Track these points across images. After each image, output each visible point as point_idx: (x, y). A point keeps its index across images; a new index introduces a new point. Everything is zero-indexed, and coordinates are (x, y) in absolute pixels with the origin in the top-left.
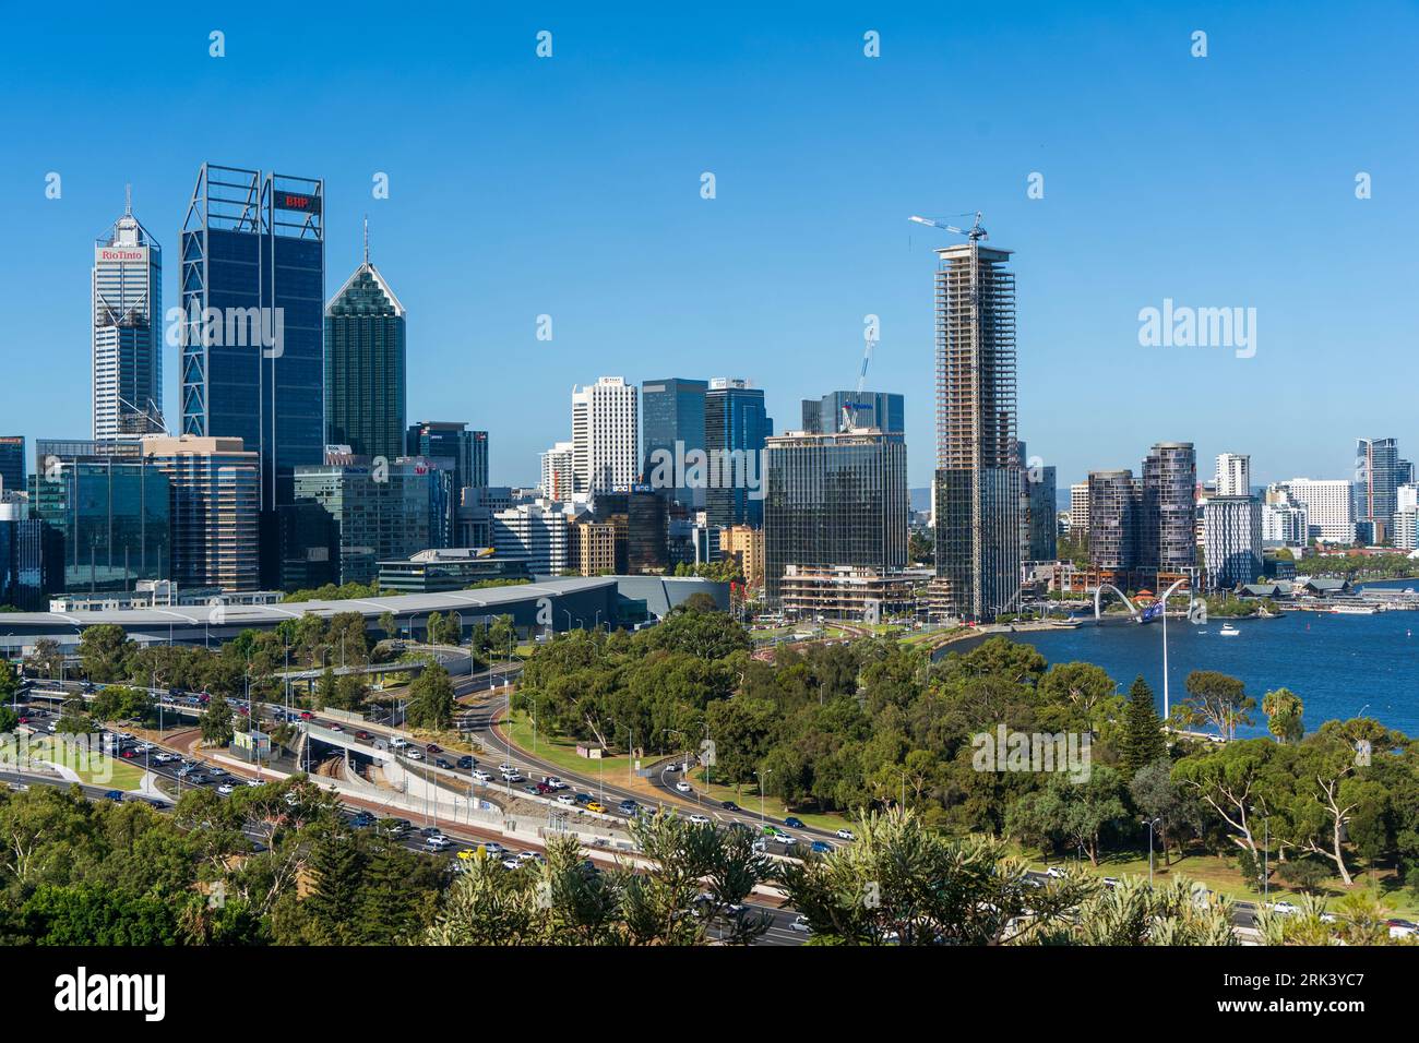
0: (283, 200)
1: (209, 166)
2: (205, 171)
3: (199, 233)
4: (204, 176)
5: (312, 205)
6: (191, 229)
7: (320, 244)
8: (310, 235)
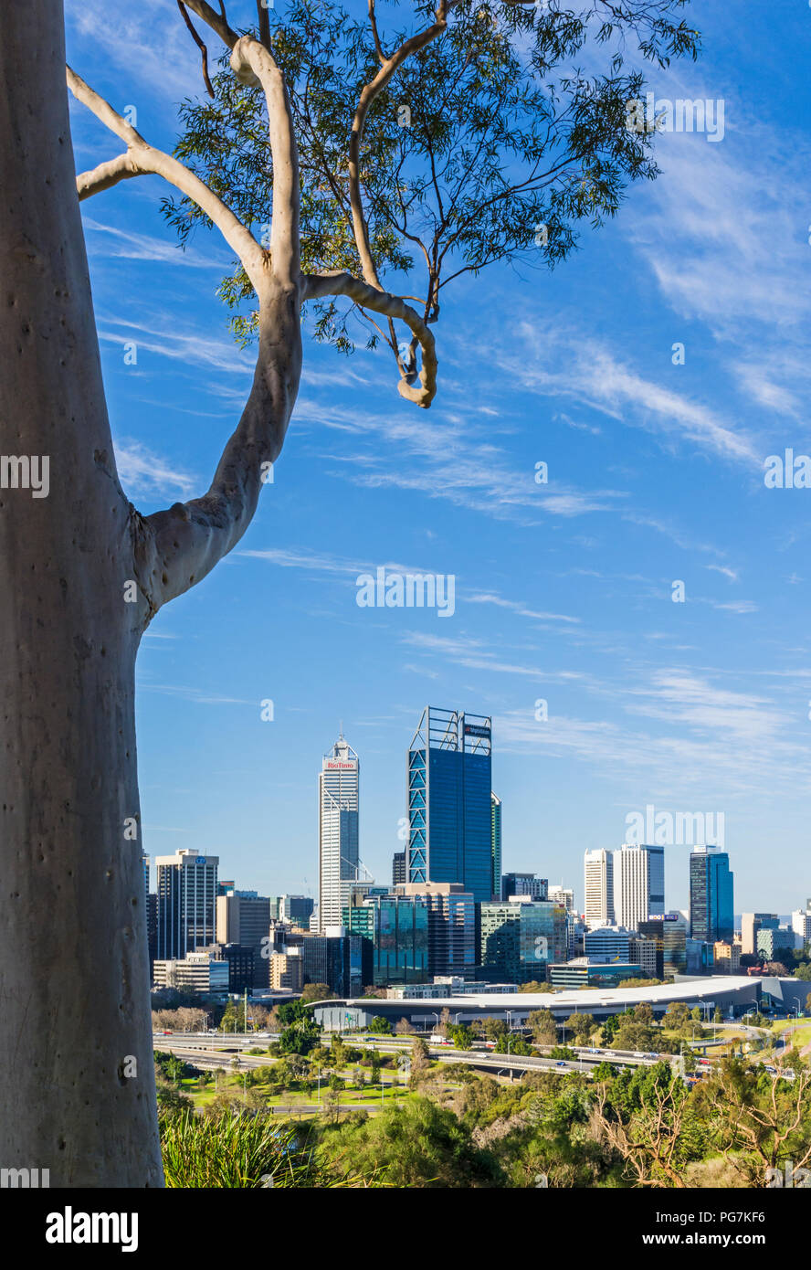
0: (468, 730)
1: (430, 708)
2: (427, 712)
3: (422, 752)
4: (427, 715)
5: (486, 733)
6: (416, 748)
7: (488, 759)
8: (485, 753)
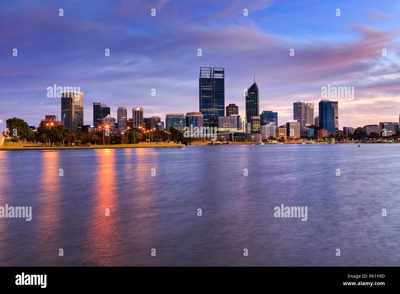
5: (222, 72)
8: (221, 78)
